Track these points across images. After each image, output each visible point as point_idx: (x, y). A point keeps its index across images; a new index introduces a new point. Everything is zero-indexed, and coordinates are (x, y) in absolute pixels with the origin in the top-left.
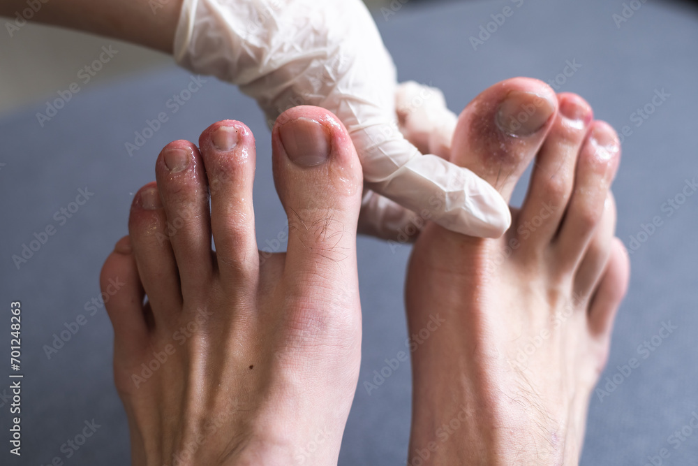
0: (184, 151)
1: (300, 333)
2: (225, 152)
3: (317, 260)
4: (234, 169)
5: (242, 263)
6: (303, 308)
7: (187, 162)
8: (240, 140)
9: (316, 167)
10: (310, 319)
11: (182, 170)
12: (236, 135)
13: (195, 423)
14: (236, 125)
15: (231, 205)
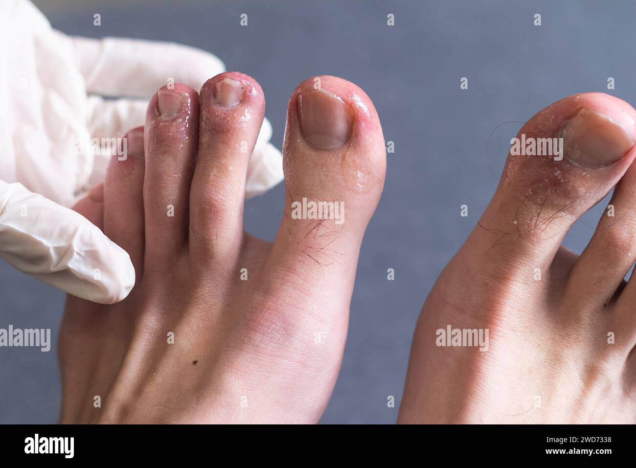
0: (180, 97)
1: (258, 337)
2: (223, 108)
3: (300, 258)
4: (228, 131)
5: (214, 242)
6: (269, 309)
7: (180, 111)
8: (245, 98)
9: (329, 150)
10: (273, 323)
11: (171, 118)
12: (241, 91)
13: (116, 410)
14: (243, 81)
15: (215, 171)
